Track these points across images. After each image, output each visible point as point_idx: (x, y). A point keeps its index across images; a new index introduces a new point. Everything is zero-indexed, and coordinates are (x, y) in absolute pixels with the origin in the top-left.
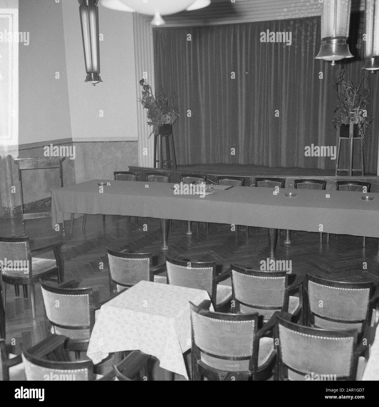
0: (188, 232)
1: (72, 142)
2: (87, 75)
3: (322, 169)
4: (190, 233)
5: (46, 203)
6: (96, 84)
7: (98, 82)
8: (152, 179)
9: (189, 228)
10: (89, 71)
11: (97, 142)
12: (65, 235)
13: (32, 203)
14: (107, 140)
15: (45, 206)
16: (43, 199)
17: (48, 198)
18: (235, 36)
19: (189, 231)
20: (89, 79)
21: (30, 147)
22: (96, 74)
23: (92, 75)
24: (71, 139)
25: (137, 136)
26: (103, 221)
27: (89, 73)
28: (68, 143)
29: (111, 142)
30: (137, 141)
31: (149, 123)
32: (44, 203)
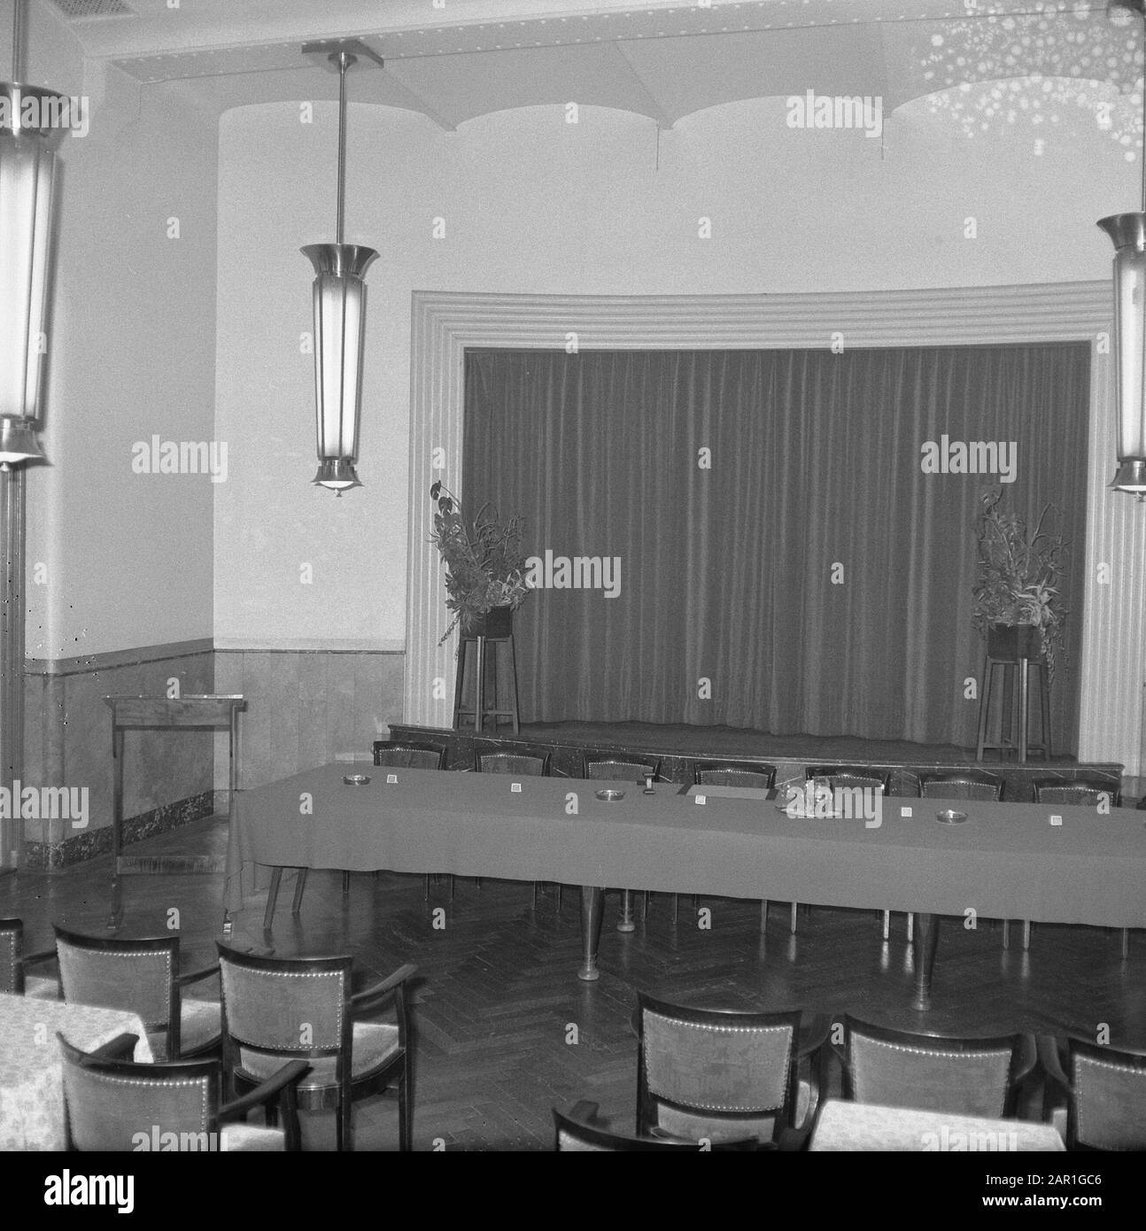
0: (623, 924)
1: (214, 651)
2: (320, 464)
3: (918, 742)
4: (627, 927)
5: (139, 830)
6: (342, 493)
7: (350, 483)
8: (491, 766)
9: (626, 913)
10: (328, 453)
11: (286, 652)
12: (229, 931)
13: (105, 829)
14: (316, 648)
15: (137, 839)
16: (132, 817)
17: (145, 815)
18: (683, 383)
19: (626, 922)
20: (325, 474)
21: (114, 663)
22: (349, 463)
23: (336, 464)
24: (211, 641)
25: (403, 637)
26: (344, 888)
27: (327, 460)
28: (204, 653)
29: (326, 652)
30: (401, 652)
31: (451, 604)
32: (135, 829)
